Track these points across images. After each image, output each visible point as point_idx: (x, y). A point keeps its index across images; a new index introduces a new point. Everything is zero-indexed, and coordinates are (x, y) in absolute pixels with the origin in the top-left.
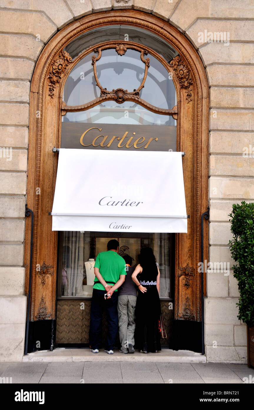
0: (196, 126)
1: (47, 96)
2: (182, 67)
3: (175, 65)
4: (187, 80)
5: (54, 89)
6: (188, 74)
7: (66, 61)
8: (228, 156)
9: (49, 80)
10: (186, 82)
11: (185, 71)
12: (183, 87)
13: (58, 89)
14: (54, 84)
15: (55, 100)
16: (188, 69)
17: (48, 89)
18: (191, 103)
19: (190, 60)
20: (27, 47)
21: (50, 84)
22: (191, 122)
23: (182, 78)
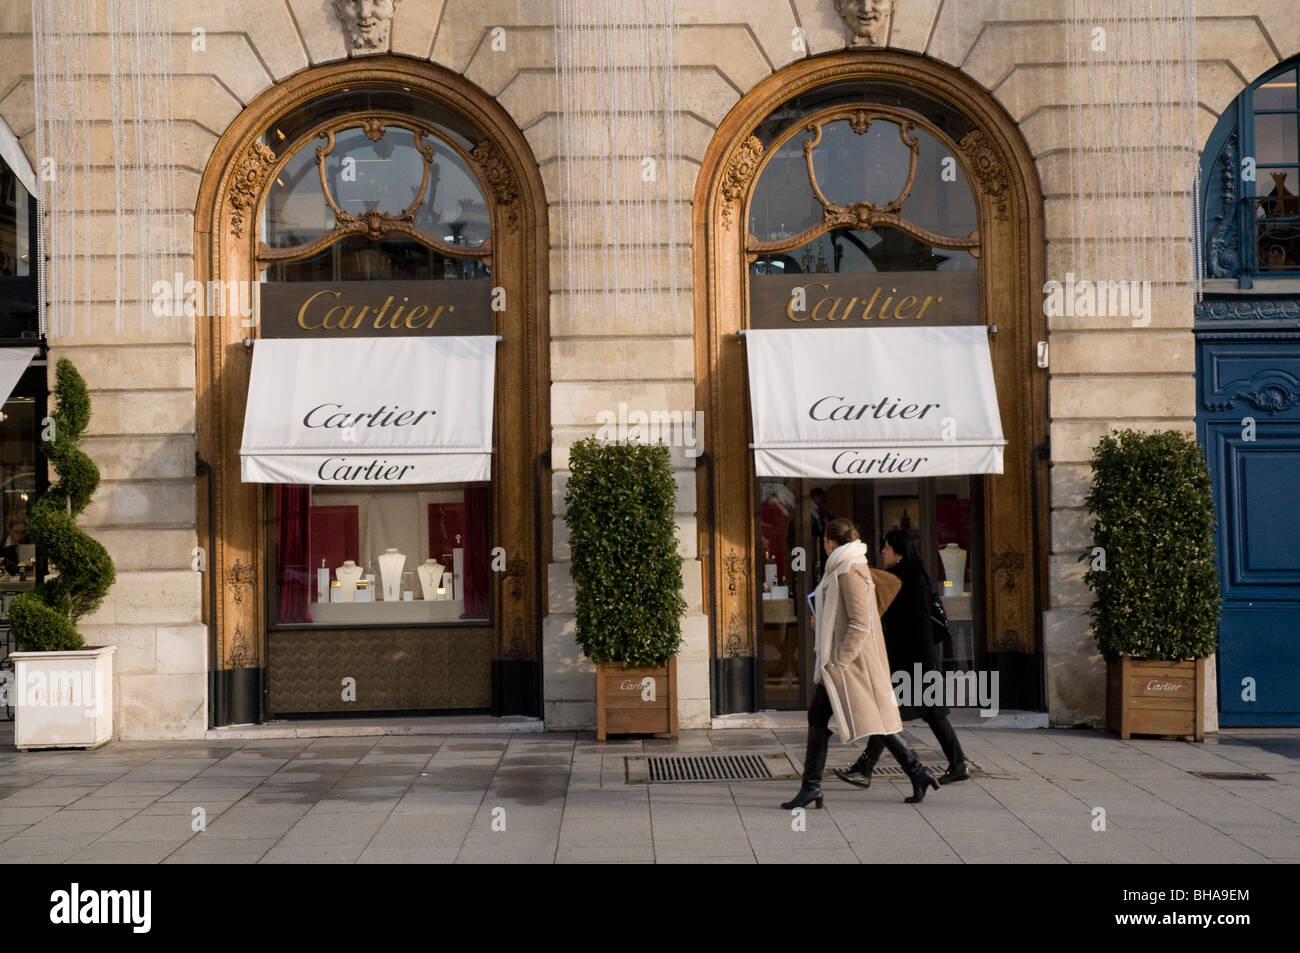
0: (525, 281)
1: (229, 235)
2: (495, 161)
3: (483, 157)
4: (507, 188)
5: (242, 219)
6: (507, 176)
7: (263, 163)
8: (584, 343)
9: (230, 203)
10: (505, 193)
11: (501, 172)
12: (499, 201)
13: (249, 217)
14: (241, 209)
15: (245, 240)
16: (507, 167)
17: (231, 221)
18: (517, 233)
19: (509, 150)
20: (186, 147)
21: (234, 211)
22: (518, 271)
23: (497, 184)
